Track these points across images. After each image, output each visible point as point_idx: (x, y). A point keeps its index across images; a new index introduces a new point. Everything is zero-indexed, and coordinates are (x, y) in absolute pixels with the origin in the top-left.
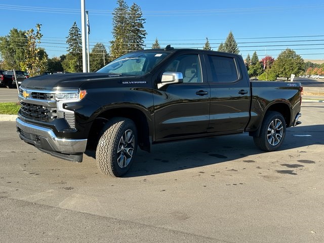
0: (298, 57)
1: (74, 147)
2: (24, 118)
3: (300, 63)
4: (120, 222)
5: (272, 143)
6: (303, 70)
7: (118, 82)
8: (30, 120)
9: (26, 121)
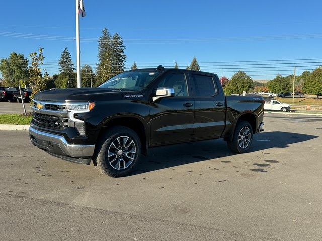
0: (248, 78)
1: (83, 151)
2: (38, 127)
3: (249, 83)
4: (131, 216)
5: (242, 146)
6: (252, 88)
7: (120, 95)
8: (43, 128)
9: (39, 129)
